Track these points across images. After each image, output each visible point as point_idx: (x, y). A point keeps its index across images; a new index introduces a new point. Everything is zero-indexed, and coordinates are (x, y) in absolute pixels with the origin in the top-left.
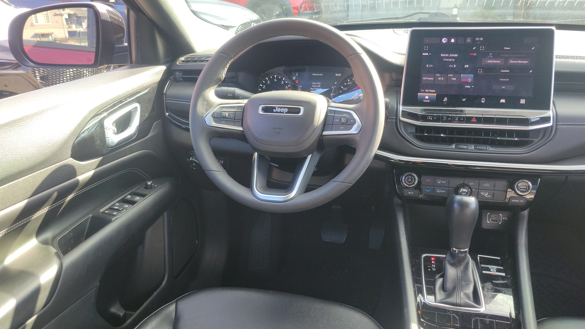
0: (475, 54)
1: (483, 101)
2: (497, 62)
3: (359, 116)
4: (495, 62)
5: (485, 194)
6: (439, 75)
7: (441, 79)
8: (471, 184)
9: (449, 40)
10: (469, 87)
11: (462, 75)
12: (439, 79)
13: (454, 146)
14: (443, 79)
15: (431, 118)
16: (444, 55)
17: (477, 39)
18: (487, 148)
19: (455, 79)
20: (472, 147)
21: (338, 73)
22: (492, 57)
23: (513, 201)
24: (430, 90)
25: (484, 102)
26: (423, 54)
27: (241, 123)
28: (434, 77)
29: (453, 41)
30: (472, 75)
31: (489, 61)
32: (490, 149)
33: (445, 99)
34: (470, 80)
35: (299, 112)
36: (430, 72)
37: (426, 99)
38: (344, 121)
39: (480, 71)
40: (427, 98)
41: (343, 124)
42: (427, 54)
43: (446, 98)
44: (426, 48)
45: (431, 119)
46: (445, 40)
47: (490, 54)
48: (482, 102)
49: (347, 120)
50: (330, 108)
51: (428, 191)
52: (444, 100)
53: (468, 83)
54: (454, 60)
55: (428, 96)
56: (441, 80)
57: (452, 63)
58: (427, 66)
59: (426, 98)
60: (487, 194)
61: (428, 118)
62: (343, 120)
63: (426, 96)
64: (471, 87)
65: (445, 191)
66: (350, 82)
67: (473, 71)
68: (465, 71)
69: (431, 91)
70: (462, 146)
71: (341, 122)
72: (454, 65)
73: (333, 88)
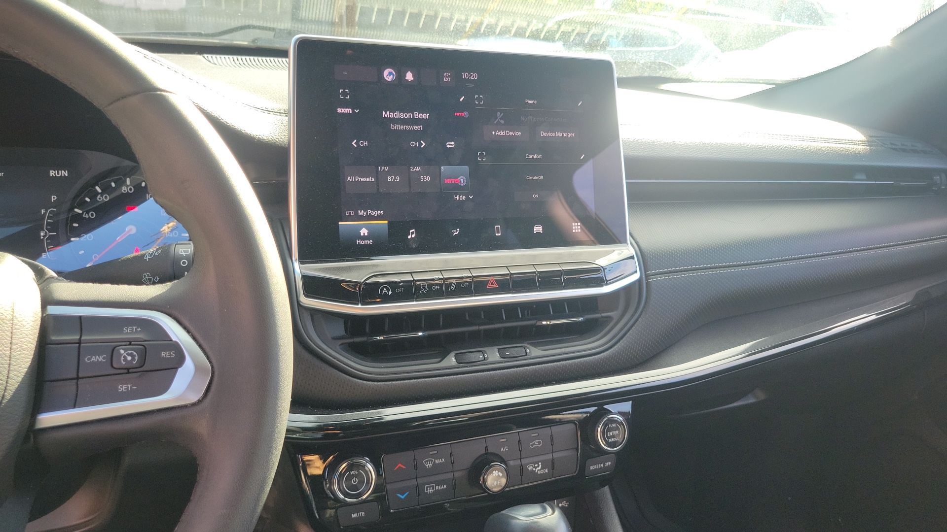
0: (466, 114)
1: (498, 233)
2: (515, 133)
3: (192, 329)
4: (511, 133)
5: (536, 468)
6: (387, 169)
7: (395, 179)
8: (502, 449)
9: (400, 76)
10: (464, 198)
11: (443, 168)
12: (389, 178)
13: (454, 359)
14: (398, 179)
15: (388, 291)
16: (392, 115)
17: (465, 75)
18: (528, 351)
19: (427, 179)
20: (493, 355)
21: (58, 168)
22: (502, 122)
23: (592, 468)
24: (369, 212)
25: (500, 234)
26: (339, 111)
28: (377, 175)
29: (409, 76)
30: (466, 168)
31: (497, 133)
32: (535, 352)
33: (412, 235)
34: (462, 181)
36: (363, 161)
37: (364, 238)
38: (133, 359)
39: (482, 156)
40: (366, 234)
41: (128, 370)
42: (349, 111)
43: (414, 230)
44: (345, 94)
45: (390, 293)
46: (390, 74)
47: (499, 113)
48: (497, 235)
49: (144, 353)
50: (53, 310)
51: (403, 497)
52: (409, 237)
53: (458, 189)
54: (420, 128)
55: (366, 227)
56: (394, 183)
57: (418, 137)
58: (353, 143)
59: (362, 235)
60: (540, 466)
61: (381, 292)
62: (127, 356)
63: (361, 227)
64: (467, 198)
65: (445, 486)
66: (102, 194)
67: (467, 157)
68: (447, 157)
69: (373, 213)
70: (473, 357)
71: (115, 366)
72: (422, 142)
73: (45, 214)
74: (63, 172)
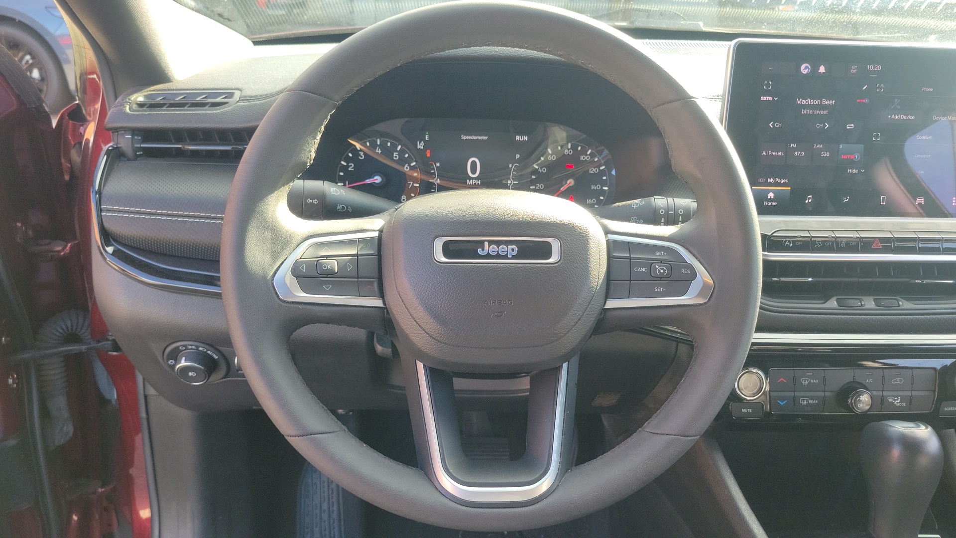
0: (867, 101)
1: (883, 202)
2: (910, 117)
3: (698, 256)
4: (905, 117)
5: (895, 400)
6: (795, 146)
7: (800, 154)
8: (867, 381)
9: (815, 69)
10: (857, 171)
11: (841, 146)
12: (796, 154)
13: (835, 303)
14: (803, 154)
15: (790, 243)
16: (804, 102)
17: (870, 68)
18: (901, 303)
19: (827, 154)
20: (869, 303)
21: (521, 134)
22: (899, 107)
23: (946, 409)
24: (777, 180)
25: (884, 204)
26: (762, 98)
27: (376, 285)
28: (786, 150)
29: (822, 69)
30: (861, 146)
31: (893, 117)
32: (906, 305)
33: (809, 200)
34: (857, 157)
35: (548, 255)
36: (777, 139)
37: (771, 200)
38: (664, 272)
39: (877, 137)
40: (772, 198)
41: (661, 278)
42: (770, 98)
43: (811, 196)
44: (767, 85)
45: (791, 245)
46: (806, 67)
47: (896, 100)
48: (882, 204)
49: (671, 268)
50: (612, 237)
51: (782, 404)
52: (807, 201)
53: (852, 164)
54: (825, 112)
55: (773, 191)
56: (799, 157)
57: (822, 119)
58: (770, 125)
59: (769, 197)
60: (899, 400)
61: (784, 244)
62: (660, 269)
63: (769, 191)
64: (860, 172)
65: (817, 402)
67: (863, 137)
68: (846, 137)
69: (780, 181)
70: (852, 302)
71: (652, 275)
72: (826, 124)
73: (512, 167)
74: (524, 137)
